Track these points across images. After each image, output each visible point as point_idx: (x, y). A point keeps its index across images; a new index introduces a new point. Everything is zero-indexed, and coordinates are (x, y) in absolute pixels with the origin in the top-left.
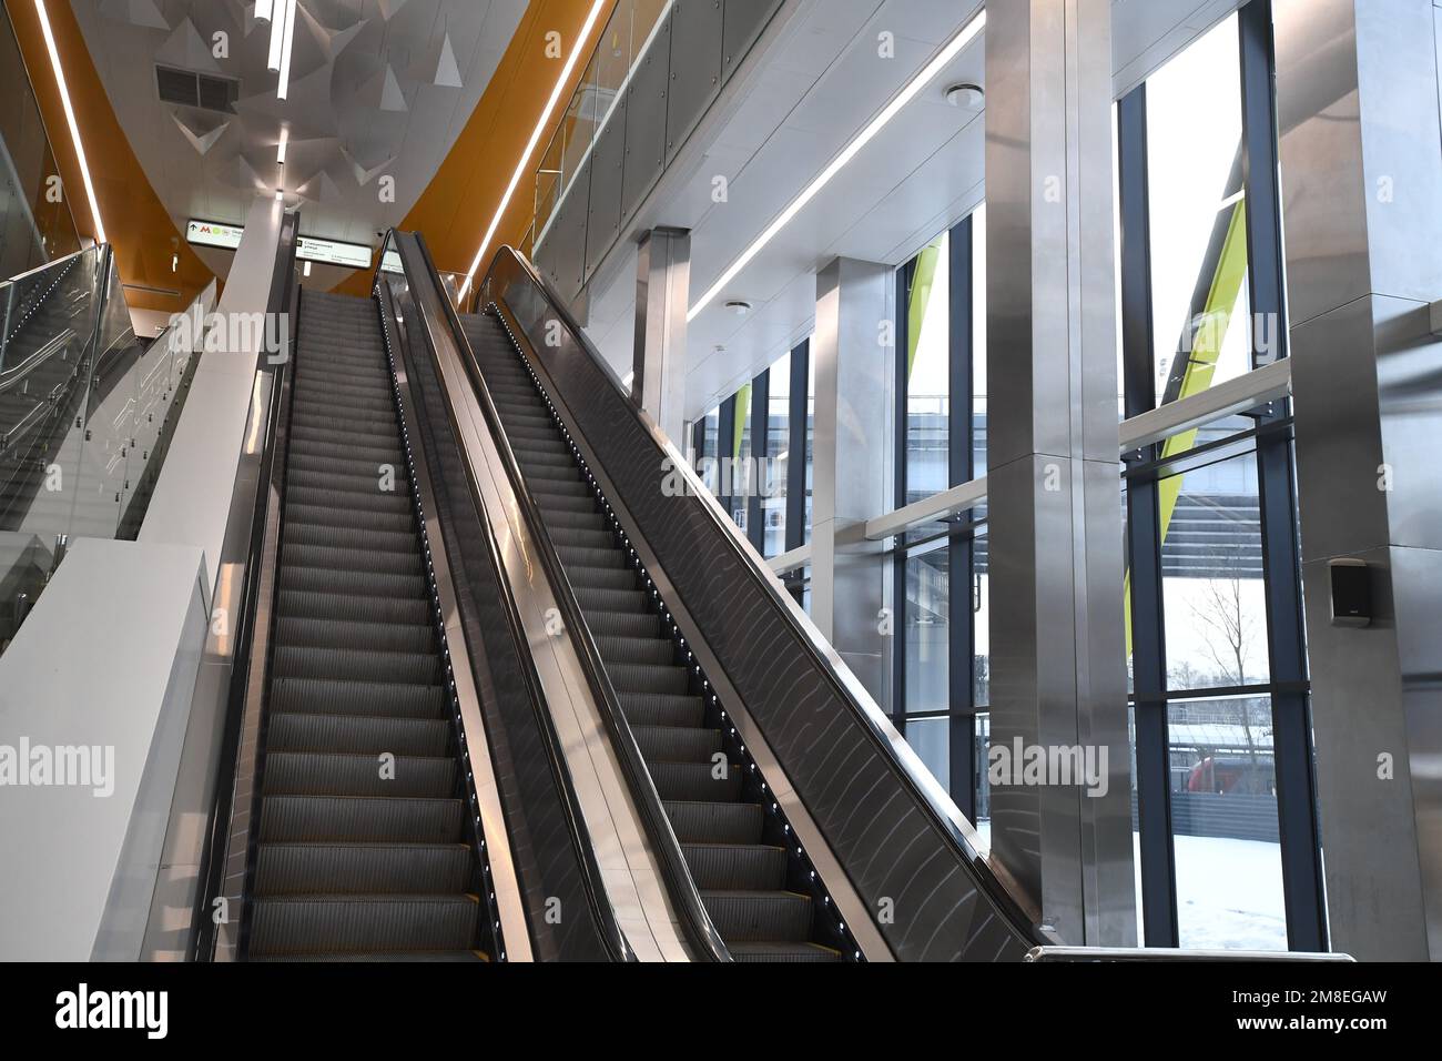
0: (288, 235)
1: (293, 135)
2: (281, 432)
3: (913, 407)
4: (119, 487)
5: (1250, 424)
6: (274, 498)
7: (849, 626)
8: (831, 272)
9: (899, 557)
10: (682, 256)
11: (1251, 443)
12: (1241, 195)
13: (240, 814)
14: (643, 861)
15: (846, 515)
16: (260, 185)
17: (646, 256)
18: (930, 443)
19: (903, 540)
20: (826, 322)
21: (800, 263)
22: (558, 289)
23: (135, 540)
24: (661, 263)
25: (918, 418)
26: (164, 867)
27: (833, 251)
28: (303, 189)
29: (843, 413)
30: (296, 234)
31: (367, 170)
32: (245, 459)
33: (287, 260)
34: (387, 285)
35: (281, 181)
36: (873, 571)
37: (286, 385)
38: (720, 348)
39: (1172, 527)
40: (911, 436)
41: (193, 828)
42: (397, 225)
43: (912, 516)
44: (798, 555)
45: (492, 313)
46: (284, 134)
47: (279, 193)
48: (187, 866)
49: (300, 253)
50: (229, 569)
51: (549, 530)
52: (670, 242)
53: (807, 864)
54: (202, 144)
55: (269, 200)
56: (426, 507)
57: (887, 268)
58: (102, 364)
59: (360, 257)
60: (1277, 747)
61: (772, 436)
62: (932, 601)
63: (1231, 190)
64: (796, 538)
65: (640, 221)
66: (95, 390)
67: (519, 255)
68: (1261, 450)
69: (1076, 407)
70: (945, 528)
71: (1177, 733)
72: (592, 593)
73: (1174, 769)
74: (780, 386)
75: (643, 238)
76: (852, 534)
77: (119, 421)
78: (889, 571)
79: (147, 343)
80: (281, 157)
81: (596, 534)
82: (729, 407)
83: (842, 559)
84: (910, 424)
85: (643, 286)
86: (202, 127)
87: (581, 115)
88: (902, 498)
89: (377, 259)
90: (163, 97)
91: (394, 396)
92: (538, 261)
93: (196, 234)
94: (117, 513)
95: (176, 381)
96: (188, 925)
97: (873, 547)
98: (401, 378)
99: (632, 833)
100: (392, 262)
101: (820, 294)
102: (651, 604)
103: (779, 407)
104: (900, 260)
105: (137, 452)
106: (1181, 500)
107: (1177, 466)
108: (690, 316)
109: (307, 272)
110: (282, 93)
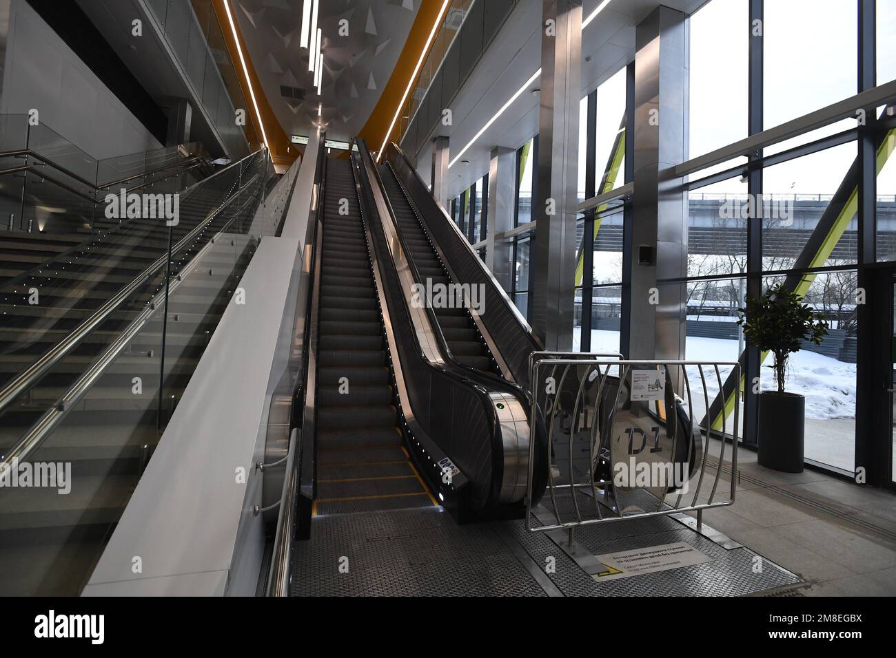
0: (322, 140)
1: (322, 107)
2: (321, 203)
3: (521, 195)
4: (275, 221)
5: (622, 202)
6: (320, 224)
7: (498, 265)
8: (496, 151)
9: (515, 244)
10: (447, 146)
11: (622, 209)
12: (624, 129)
13: (314, 317)
14: (431, 336)
15: (499, 230)
16: (314, 123)
17: (435, 145)
18: (526, 207)
19: (517, 238)
20: (493, 168)
21: (486, 148)
22: (408, 157)
23: (280, 236)
24: (440, 148)
25: (522, 199)
26: (294, 329)
27: (496, 144)
28: (327, 124)
29: (498, 197)
30: (325, 139)
31: (347, 117)
32: (311, 212)
33: (322, 148)
34: (354, 156)
35: (320, 123)
36: (506, 248)
37: (322, 188)
38: (460, 176)
39: (598, 235)
40: (520, 205)
41: (301, 322)
42: (356, 135)
43: (519, 231)
44: (484, 242)
45: (387, 164)
46: (320, 106)
47: (319, 127)
48: (300, 330)
49: (326, 145)
50: (308, 246)
51: (404, 235)
52: (443, 141)
53: (480, 334)
54: (295, 110)
55: (316, 128)
56: (366, 227)
57: (514, 150)
58: (268, 183)
59: (345, 146)
60: (622, 304)
61: (476, 204)
62: (525, 256)
63: (621, 128)
64: (483, 237)
65: (433, 134)
66: (266, 192)
67: (395, 145)
68: (625, 211)
69: (564, 196)
70: (529, 234)
71: (595, 299)
72: (416, 254)
73: (593, 310)
74: (479, 188)
75: (434, 140)
76: (500, 236)
77: (273, 201)
78: (511, 248)
79: (281, 175)
80: (320, 114)
81: (419, 236)
82: (463, 195)
83: (497, 244)
84: (520, 201)
85: (434, 155)
86: (294, 105)
87: (415, 98)
88: (516, 224)
89: (351, 147)
90: (283, 95)
91: (356, 192)
92: (401, 147)
93: (295, 140)
94: (274, 229)
95: (290, 188)
96: (302, 343)
97: (506, 241)
98: (358, 186)
99: (428, 327)
100: (355, 148)
101: (492, 158)
102: (436, 257)
103: (479, 195)
104: (517, 147)
105: (279, 211)
106: (602, 227)
107: (601, 215)
108: (449, 166)
109: (329, 152)
110: (319, 93)
